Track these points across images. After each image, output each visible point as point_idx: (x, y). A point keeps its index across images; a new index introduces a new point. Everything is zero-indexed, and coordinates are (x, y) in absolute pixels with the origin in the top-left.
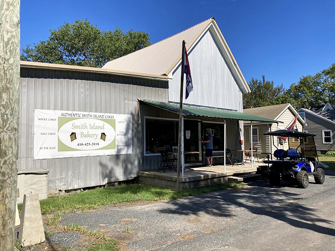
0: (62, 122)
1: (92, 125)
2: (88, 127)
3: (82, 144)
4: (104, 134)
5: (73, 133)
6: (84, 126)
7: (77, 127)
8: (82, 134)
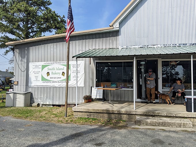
0: (43, 67)
1: (57, 68)
2: (56, 69)
3: (52, 78)
4: (64, 72)
5: (48, 72)
6: (54, 69)
7: (50, 69)
8: (52, 72)
